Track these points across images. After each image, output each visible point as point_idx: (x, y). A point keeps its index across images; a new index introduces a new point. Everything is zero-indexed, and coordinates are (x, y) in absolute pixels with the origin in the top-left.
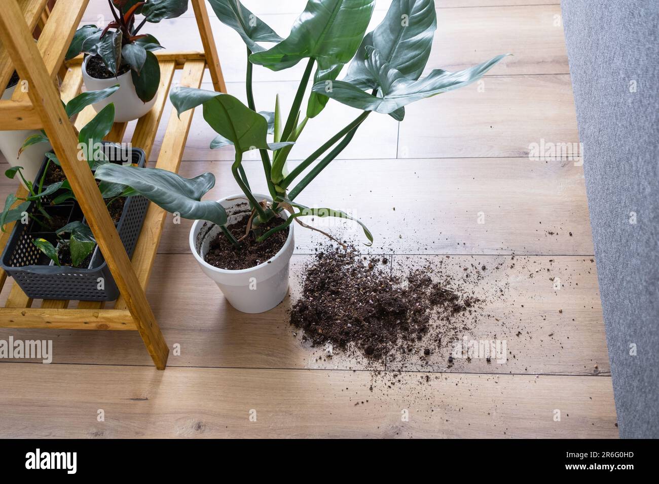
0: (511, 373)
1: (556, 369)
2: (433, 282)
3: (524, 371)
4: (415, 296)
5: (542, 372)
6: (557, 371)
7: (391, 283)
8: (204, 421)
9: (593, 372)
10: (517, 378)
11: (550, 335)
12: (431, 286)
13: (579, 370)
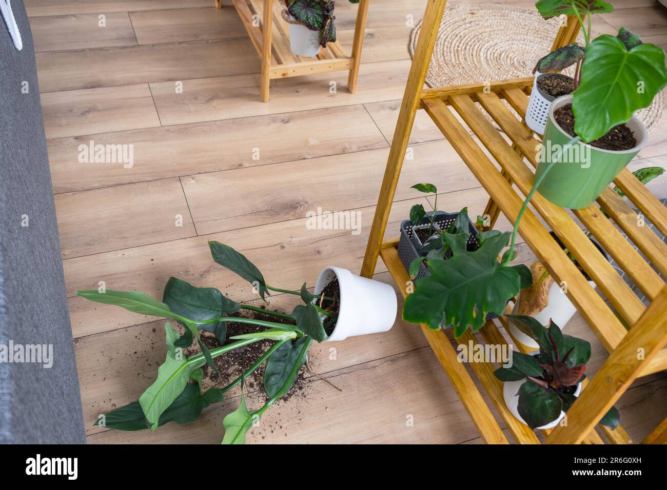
0: (137, 326)
1: (105, 336)
2: (208, 378)
3: (129, 329)
4: (219, 363)
5: (116, 332)
6: (105, 335)
7: (241, 368)
8: (318, 256)
9: (79, 340)
10: (133, 323)
11: (112, 359)
12: (209, 374)
13: (90, 339)
